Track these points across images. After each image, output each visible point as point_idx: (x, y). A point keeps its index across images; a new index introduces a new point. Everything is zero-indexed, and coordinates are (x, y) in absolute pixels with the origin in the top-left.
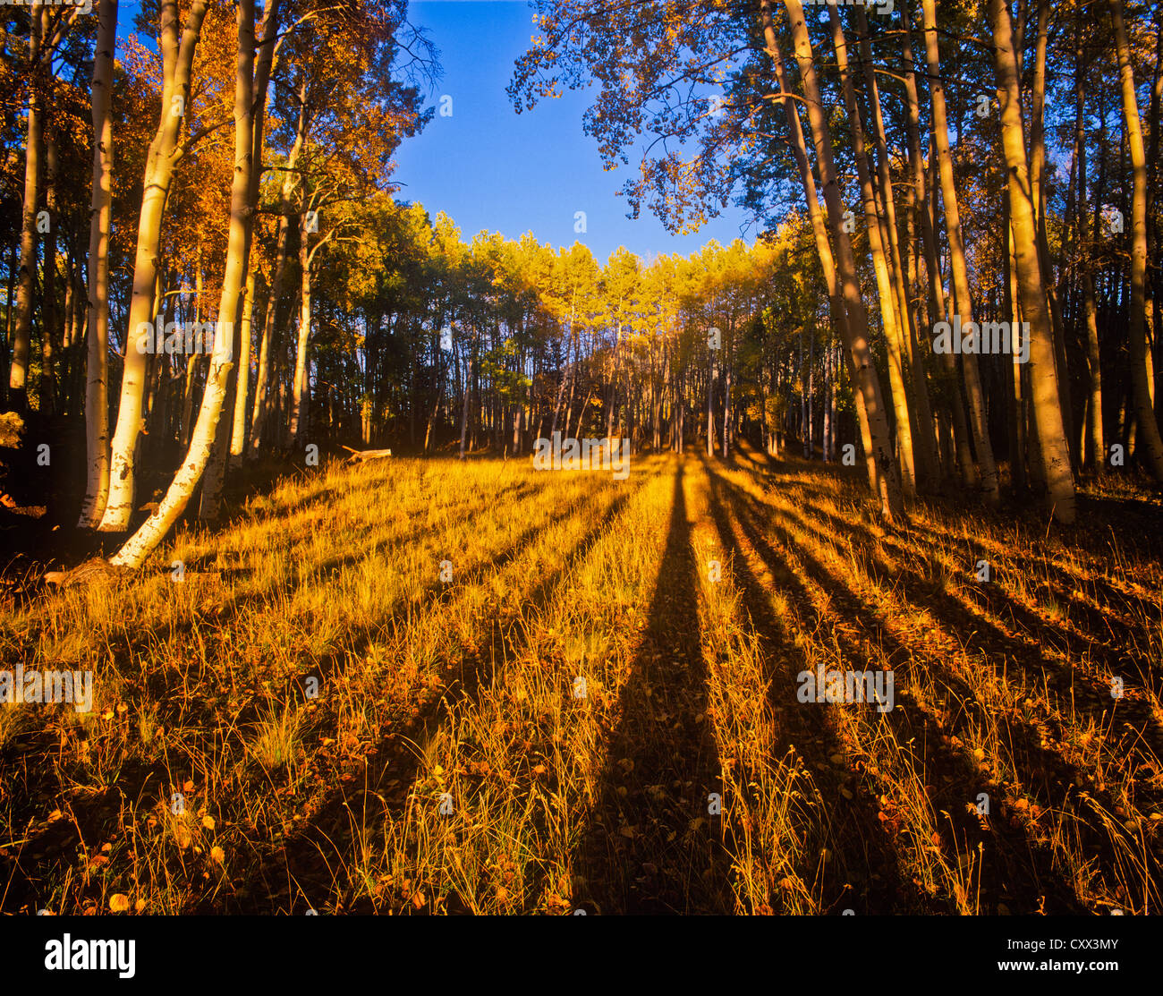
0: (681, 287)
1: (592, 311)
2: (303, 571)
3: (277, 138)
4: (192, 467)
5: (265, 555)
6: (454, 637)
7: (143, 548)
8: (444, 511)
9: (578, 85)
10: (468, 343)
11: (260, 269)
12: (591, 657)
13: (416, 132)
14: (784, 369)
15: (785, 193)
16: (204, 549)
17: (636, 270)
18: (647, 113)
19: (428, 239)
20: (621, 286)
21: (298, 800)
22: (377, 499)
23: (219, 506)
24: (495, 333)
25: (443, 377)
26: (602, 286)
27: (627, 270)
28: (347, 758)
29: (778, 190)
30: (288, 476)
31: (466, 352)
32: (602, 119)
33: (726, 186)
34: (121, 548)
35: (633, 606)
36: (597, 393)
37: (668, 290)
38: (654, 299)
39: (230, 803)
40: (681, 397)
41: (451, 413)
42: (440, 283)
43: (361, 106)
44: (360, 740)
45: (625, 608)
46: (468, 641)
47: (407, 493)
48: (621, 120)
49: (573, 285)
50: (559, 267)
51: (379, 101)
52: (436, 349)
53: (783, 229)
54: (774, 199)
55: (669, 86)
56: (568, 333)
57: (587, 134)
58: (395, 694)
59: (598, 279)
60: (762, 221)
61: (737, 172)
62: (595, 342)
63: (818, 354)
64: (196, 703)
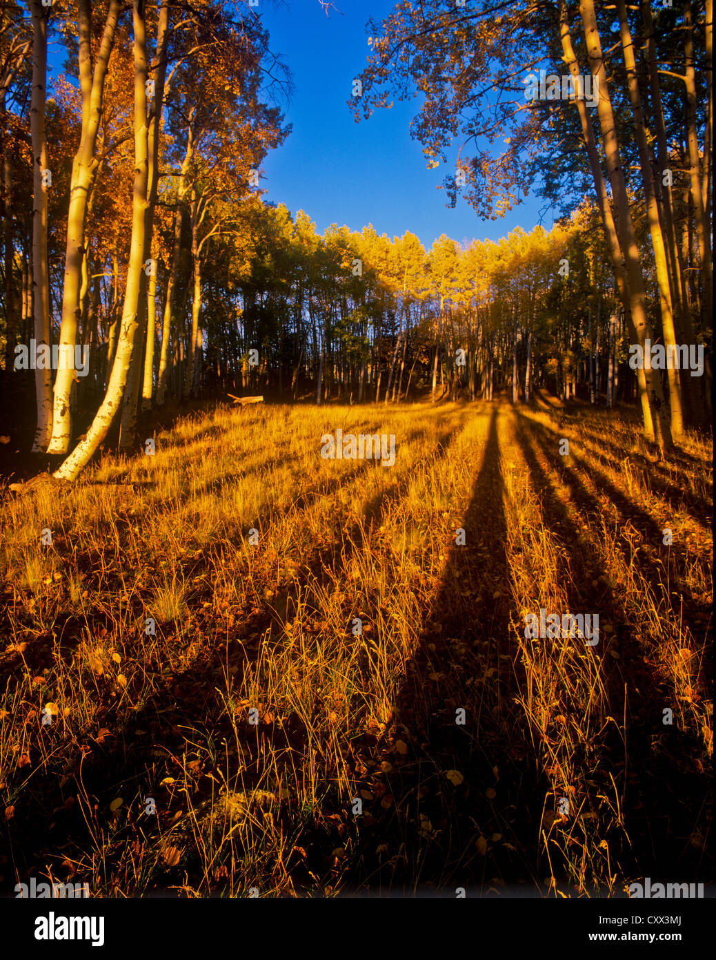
0: (491, 266)
1: (420, 288)
2: (195, 485)
3: (172, 154)
4: (110, 404)
5: (166, 473)
6: (306, 531)
7: (77, 465)
8: (303, 442)
9: (406, 97)
10: (323, 315)
11: (160, 256)
12: (412, 548)
13: (279, 145)
14: (576, 332)
15: (577, 184)
16: (121, 468)
17: (455, 254)
18: (463, 119)
19: (290, 232)
20: (443, 267)
21: (182, 645)
22: (252, 433)
23: (134, 437)
24: (344, 306)
25: (304, 341)
26: (428, 268)
27: (448, 253)
28: (220, 617)
29: (572, 181)
30: (185, 416)
31: (321, 322)
32: (425, 126)
33: (527, 178)
34: (60, 465)
35: (448, 511)
36: (424, 353)
37: (481, 269)
38: (469, 277)
39: (132, 645)
40: (491, 355)
41: (310, 370)
42: (300, 268)
43: (235, 125)
44: (231, 604)
45: (441, 513)
46: (317, 535)
47: (275, 428)
48: (441, 125)
49: (404, 267)
50: (393, 253)
51: (249, 120)
52: (299, 320)
53: (575, 215)
54: (568, 189)
55: (480, 95)
56: (400, 305)
57: (413, 139)
58: (259, 572)
59: (424, 262)
60: (558, 208)
61: (537, 167)
62: (423, 312)
63: (604, 320)
64: (112, 576)
